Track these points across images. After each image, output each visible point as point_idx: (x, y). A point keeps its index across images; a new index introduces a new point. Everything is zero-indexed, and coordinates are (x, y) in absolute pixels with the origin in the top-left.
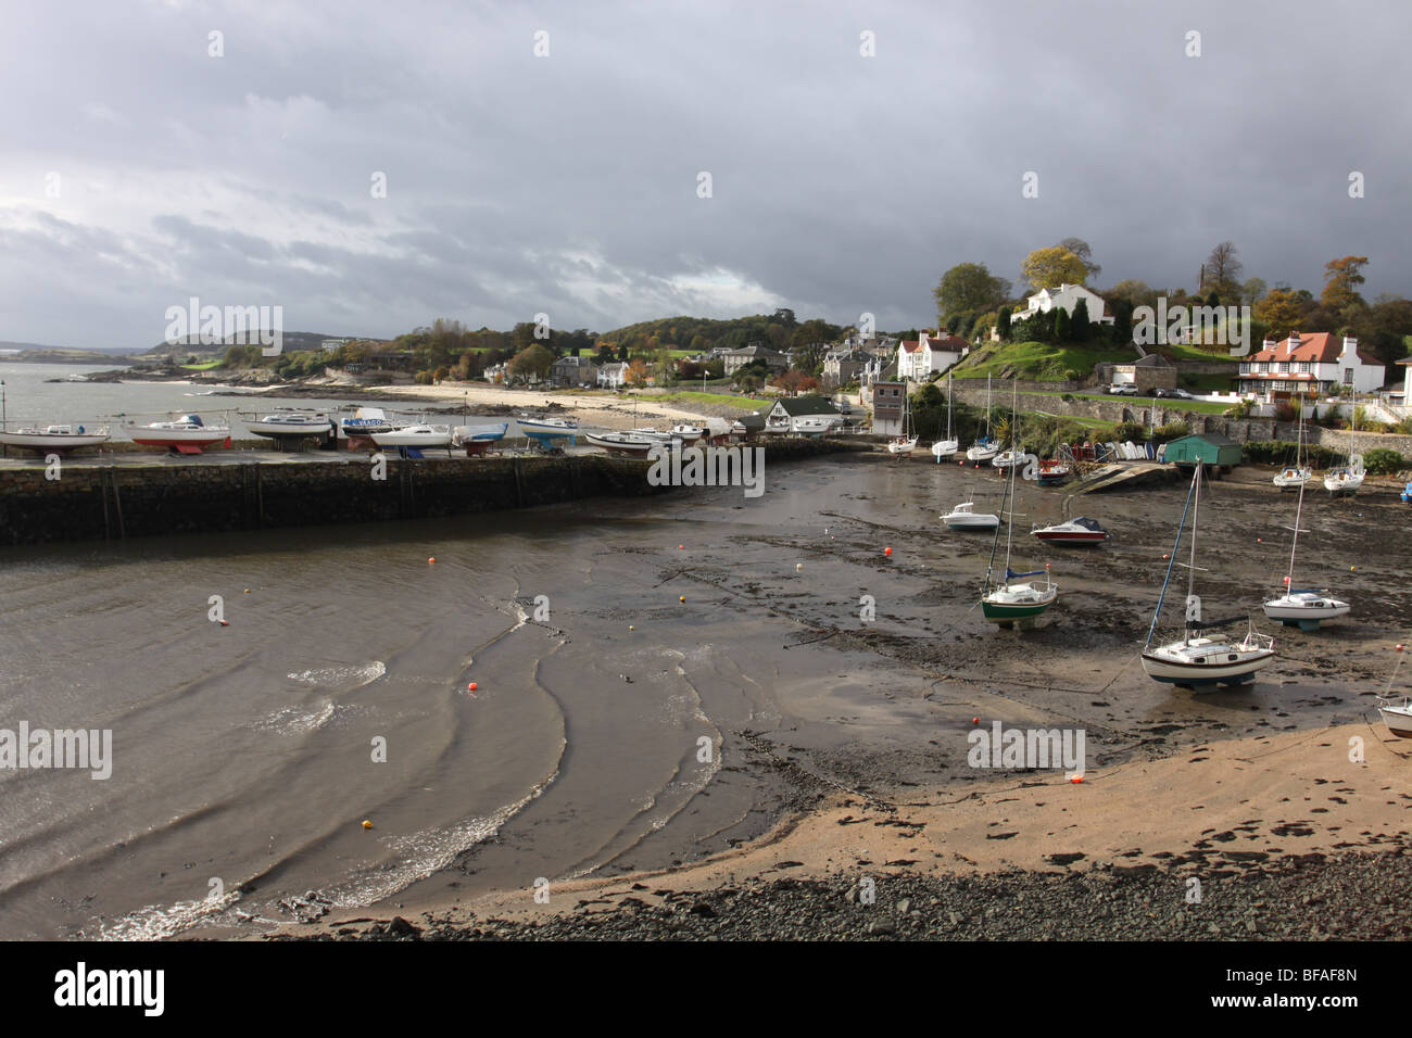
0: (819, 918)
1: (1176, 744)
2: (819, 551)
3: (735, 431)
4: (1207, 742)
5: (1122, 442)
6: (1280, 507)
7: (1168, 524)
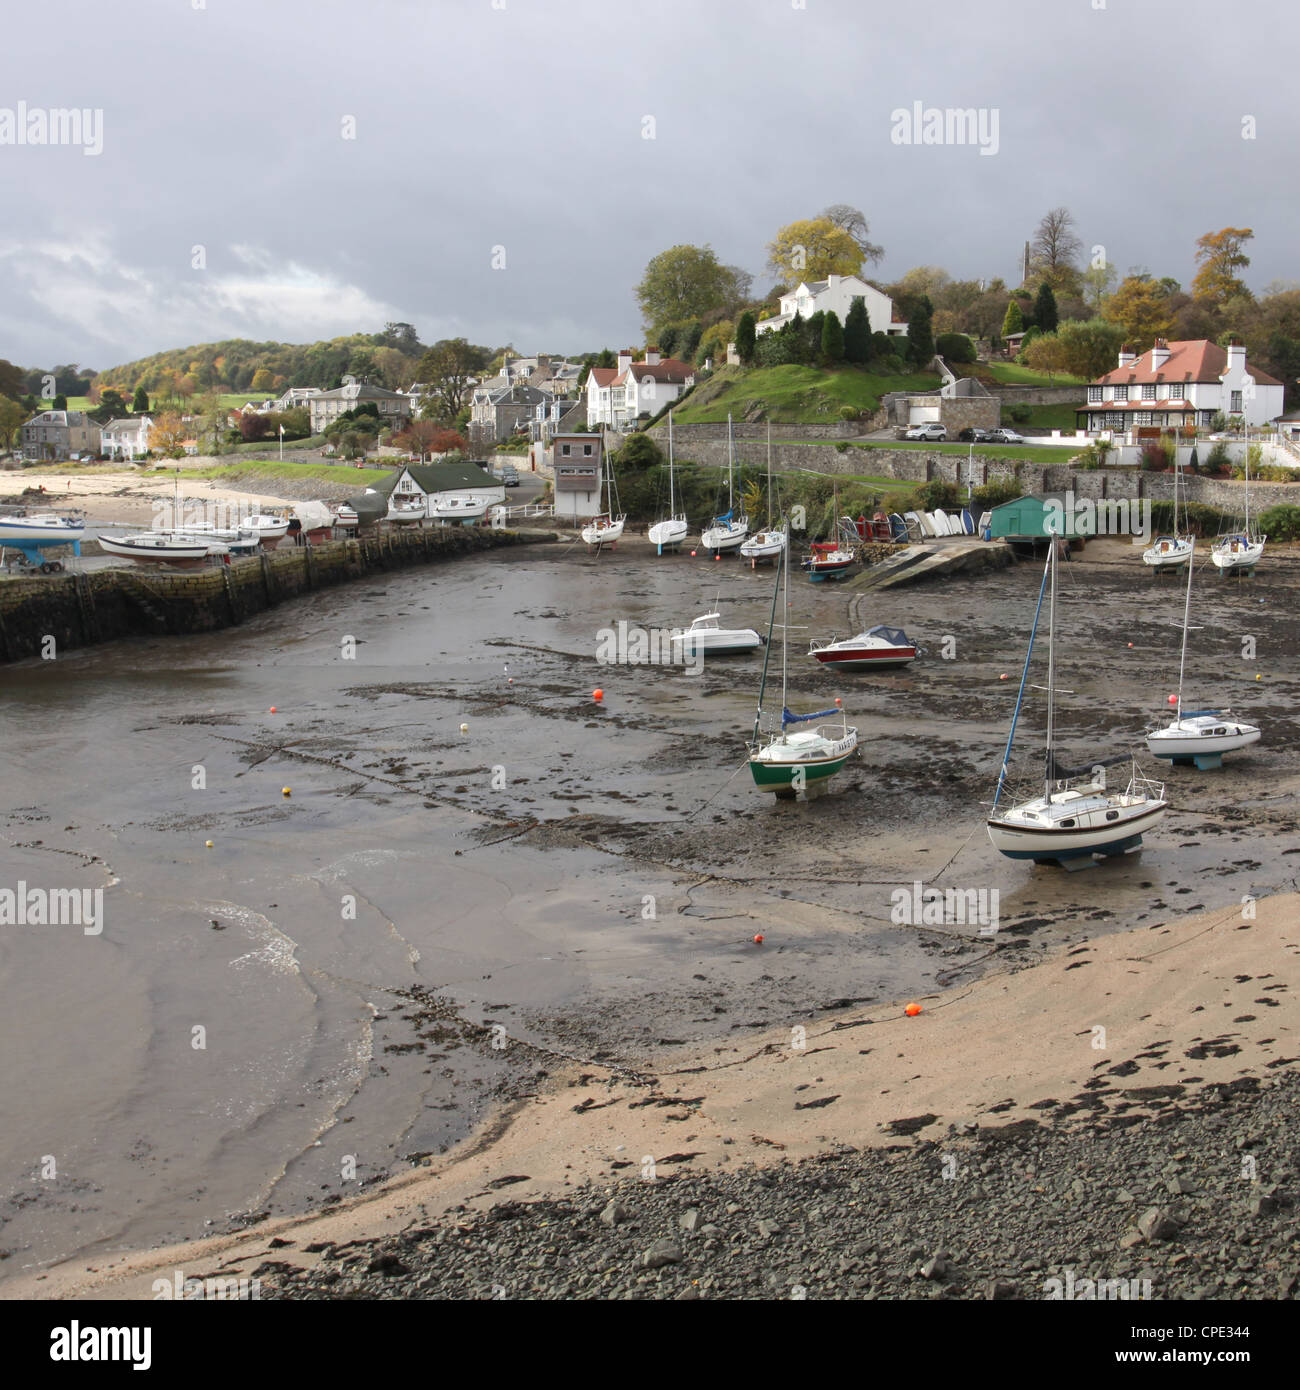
0: (566, 1255)
1: (1045, 945)
2: (491, 701)
3: (340, 521)
4: (1086, 939)
5: (927, 510)
6: (1154, 594)
7: (1002, 629)
